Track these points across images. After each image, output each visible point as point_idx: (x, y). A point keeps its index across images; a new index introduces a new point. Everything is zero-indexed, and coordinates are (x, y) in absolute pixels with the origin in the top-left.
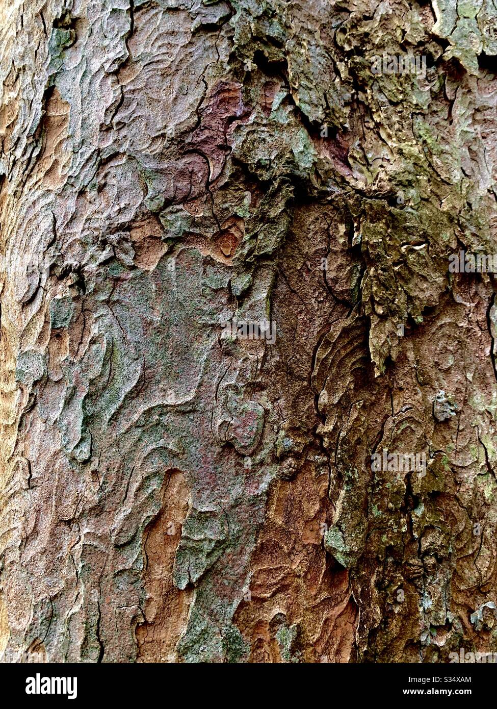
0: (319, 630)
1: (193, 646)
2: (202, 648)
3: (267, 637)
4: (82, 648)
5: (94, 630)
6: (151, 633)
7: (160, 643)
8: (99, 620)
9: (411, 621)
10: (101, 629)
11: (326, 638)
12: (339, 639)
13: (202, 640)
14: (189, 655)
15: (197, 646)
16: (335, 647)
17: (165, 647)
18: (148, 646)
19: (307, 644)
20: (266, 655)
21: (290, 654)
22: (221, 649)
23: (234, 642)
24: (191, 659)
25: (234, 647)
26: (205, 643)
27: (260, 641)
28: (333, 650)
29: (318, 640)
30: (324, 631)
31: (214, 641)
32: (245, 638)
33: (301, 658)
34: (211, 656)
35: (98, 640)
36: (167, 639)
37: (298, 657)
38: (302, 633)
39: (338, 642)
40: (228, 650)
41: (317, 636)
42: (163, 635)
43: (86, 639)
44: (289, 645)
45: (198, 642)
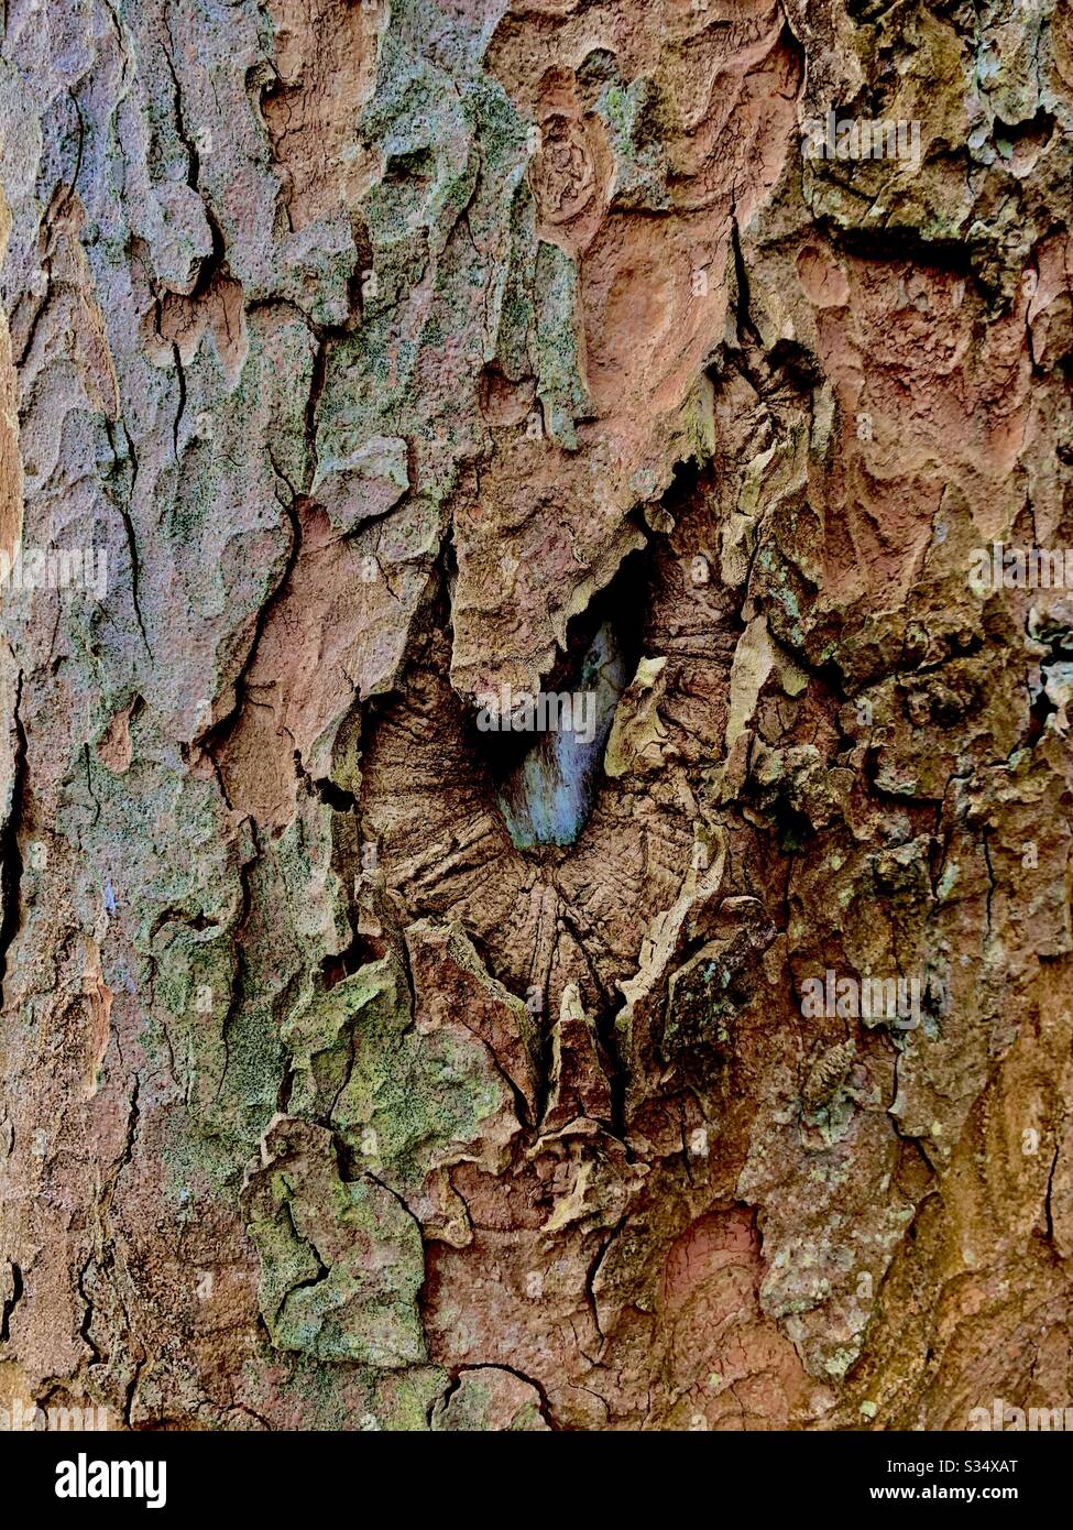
0: (704, 98)
1: (394, 119)
2: (415, 122)
3: (573, 112)
4: (149, 162)
5: (170, 120)
6: (297, 112)
7: (320, 127)
8: (177, 100)
9: (944, 98)
10: (185, 117)
11: (722, 117)
12: (755, 122)
13: (414, 104)
14: (388, 138)
15: (405, 117)
16: (747, 141)
17: (332, 133)
18: (295, 140)
19: (675, 130)
20: (577, 154)
21: (633, 146)
22: (460, 121)
23: (493, 112)
24: (392, 146)
25: (494, 125)
26: (422, 111)
27: (559, 121)
28: (741, 149)
29: (703, 123)
30: (715, 104)
31: (445, 106)
32: (519, 108)
33: (661, 157)
34: (439, 137)
35: (183, 139)
36: (335, 116)
37: (654, 154)
38: (662, 101)
39: (754, 131)
40: (481, 128)
41: (698, 114)
42: (325, 110)
43: (154, 141)
44: (629, 124)
45: (406, 109)
